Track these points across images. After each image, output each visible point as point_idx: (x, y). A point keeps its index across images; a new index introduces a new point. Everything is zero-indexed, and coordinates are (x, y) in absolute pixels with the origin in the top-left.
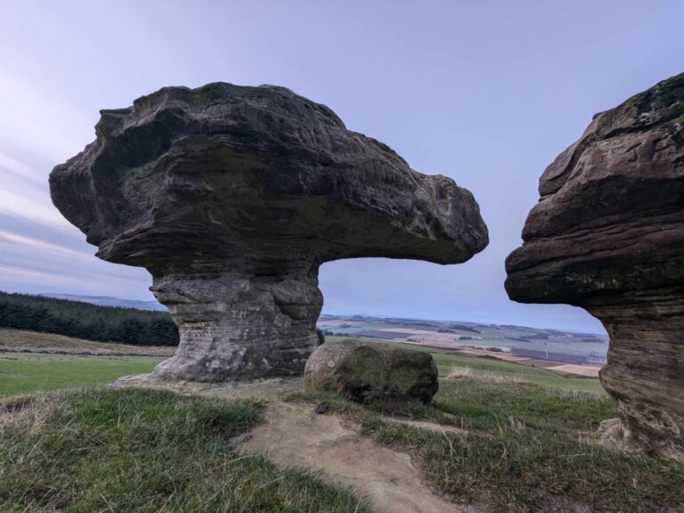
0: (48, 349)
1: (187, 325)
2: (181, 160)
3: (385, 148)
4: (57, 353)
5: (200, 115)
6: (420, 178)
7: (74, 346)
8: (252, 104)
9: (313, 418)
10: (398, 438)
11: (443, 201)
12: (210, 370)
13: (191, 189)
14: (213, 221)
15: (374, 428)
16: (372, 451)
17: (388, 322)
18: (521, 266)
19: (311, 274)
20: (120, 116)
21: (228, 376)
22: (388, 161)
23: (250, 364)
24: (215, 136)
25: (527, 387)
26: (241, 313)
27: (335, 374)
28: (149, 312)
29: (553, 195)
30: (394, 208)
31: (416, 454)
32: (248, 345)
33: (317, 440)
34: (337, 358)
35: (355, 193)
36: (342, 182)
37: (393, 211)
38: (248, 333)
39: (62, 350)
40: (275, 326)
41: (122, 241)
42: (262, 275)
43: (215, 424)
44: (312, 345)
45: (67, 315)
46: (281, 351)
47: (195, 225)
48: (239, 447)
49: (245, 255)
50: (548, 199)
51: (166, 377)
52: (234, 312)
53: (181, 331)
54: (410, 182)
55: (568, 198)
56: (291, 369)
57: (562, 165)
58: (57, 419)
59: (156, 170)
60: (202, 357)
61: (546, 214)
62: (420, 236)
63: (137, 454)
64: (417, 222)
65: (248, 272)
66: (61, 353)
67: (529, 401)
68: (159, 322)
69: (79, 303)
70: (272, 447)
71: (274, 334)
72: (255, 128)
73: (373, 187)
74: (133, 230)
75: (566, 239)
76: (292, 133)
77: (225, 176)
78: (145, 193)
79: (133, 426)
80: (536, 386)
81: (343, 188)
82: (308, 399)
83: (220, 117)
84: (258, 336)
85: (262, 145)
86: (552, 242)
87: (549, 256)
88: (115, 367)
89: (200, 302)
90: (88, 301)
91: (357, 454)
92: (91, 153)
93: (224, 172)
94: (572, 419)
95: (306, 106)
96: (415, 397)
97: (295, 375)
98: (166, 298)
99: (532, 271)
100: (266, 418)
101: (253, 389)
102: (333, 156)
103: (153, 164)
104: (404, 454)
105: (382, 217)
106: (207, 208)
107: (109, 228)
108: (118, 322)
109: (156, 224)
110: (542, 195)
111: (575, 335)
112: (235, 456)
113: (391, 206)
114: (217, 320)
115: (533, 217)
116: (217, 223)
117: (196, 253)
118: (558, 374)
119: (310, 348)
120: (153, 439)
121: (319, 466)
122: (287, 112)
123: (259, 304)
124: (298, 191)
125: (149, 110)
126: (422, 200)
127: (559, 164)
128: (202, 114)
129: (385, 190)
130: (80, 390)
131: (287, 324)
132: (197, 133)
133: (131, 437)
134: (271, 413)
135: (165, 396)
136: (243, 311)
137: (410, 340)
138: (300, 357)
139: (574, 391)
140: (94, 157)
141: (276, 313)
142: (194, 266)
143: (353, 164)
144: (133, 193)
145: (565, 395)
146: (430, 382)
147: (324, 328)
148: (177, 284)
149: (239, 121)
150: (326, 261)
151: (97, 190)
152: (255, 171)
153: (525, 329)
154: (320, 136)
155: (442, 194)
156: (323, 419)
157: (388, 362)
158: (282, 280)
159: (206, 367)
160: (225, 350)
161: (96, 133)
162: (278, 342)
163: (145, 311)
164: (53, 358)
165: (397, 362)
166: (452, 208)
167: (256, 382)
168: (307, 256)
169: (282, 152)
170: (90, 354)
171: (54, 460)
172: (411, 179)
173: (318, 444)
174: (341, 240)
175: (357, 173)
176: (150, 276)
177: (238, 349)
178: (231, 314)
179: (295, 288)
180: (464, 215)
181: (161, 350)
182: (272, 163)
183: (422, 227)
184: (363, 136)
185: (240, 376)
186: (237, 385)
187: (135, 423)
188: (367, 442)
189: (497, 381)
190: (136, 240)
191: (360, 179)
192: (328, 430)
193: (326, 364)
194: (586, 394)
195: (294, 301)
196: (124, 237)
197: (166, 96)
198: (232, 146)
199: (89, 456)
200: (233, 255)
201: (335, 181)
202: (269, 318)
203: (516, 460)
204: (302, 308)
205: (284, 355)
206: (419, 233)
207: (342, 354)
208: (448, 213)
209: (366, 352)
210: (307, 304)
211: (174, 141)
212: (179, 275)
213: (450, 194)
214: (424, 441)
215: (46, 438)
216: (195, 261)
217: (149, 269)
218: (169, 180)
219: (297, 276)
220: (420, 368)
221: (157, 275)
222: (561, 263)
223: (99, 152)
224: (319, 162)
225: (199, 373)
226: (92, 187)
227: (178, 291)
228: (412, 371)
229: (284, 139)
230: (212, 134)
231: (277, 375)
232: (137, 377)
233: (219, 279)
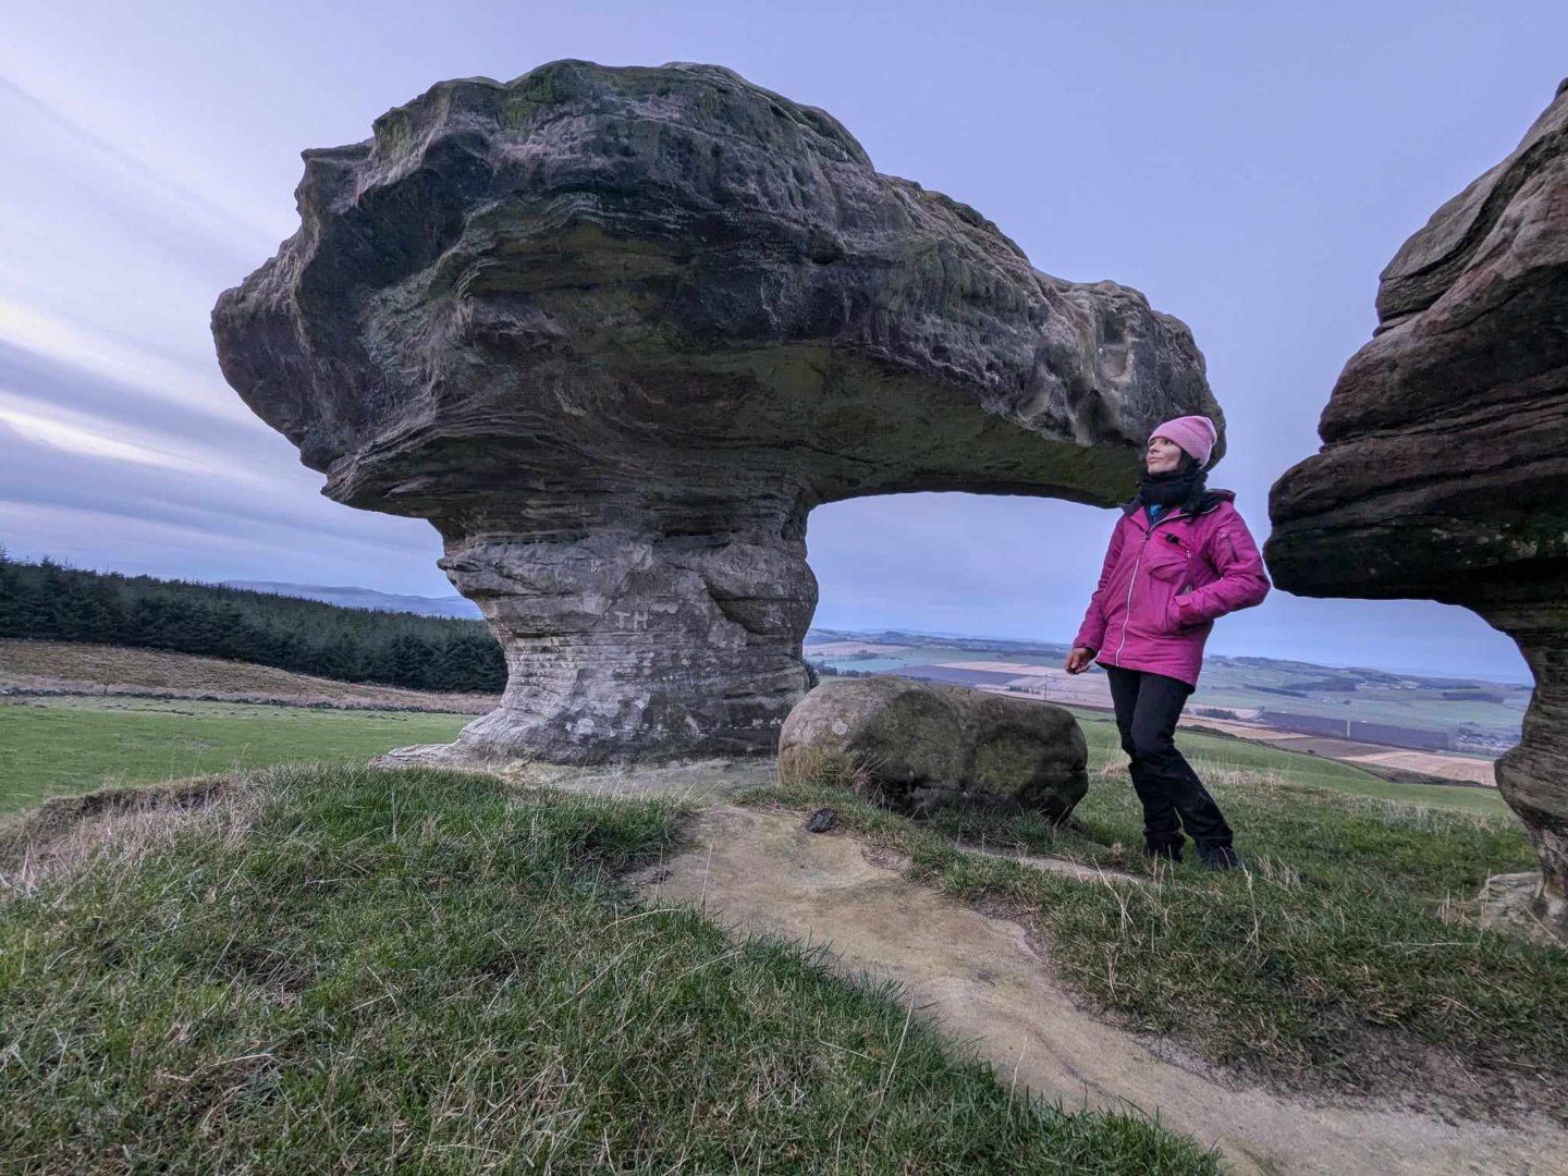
0: (249, 695)
1: (521, 643)
2: (485, 262)
3: (969, 216)
4: (267, 703)
5: (523, 147)
6: (1056, 293)
7: (299, 689)
8: (646, 111)
9: (800, 841)
10: (997, 888)
11: (1114, 347)
12: (575, 739)
13: (514, 332)
14: (566, 409)
15: (940, 867)
16: (935, 914)
17: (965, 647)
18: (1314, 505)
19: (791, 531)
20: (346, 163)
21: (613, 752)
22: (975, 247)
23: (659, 727)
24: (561, 199)
25: (1299, 797)
26: (637, 617)
27: (849, 748)
28: (442, 621)
29: (1419, 316)
30: (990, 367)
31: (1037, 925)
32: (655, 687)
33: (810, 886)
34: (853, 715)
35: (894, 331)
36: (863, 301)
37: (987, 374)
38: (654, 662)
39: (275, 697)
40: (711, 646)
41: (374, 458)
42: (678, 533)
43: (591, 844)
44: (794, 690)
45: (280, 627)
46: (725, 702)
47: (524, 419)
48: (643, 893)
49: (642, 488)
50: (1403, 328)
51: (484, 752)
52: (622, 615)
53: (510, 656)
54: (1031, 302)
55: (1462, 320)
56: (749, 740)
57: (1450, 233)
58: (272, 823)
59: (435, 289)
60: (556, 711)
61: (1393, 366)
62: (1053, 436)
63: (436, 895)
64: (1045, 402)
65: (648, 526)
66: (275, 702)
67: (1303, 826)
68: (464, 643)
69: (299, 602)
70: (714, 897)
71: (709, 664)
72: (654, 175)
73: (940, 315)
74: (396, 433)
75: (1441, 430)
76: (741, 182)
77: (587, 299)
78: (413, 346)
79: (423, 842)
80: (1321, 794)
81: (866, 319)
82: (789, 801)
83: (571, 149)
84: (676, 667)
85: (670, 218)
86: (1403, 441)
87: (1388, 478)
88: (382, 733)
89: (545, 593)
90: (318, 597)
91: (902, 918)
92: (292, 259)
93: (586, 288)
94: (1410, 872)
95: (775, 110)
96: (1031, 806)
97: (757, 753)
98: (474, 585)
99: (1339, 517)
100: (700, 837)
101: (666, 779)
102: (842, 239)
103: (427, 276)
104: (1009, 924)
105: (960, 390)
106: (551, 378)
107: (347, 431)
108: (380, 643)
109: (443, 418)
110: (1384, 318)
111: (1426, 684)
112: (636, 909)
113: (983, 363)
114: (584, 633)
115: (1355, 378)
116: (575, 412)
117: (533, 484)
118: (1373, 772)
119: (790, 696)
120: (466, 868)
121: (819, 939)
122: (730, 130)
123: (675, 598)
124: (757, 328)
125: (408, 142)
126: (1062, 347)
127: (1440, 232)
128: (529, 145)
129: (967, 322)
130: (315, 769)
131: (738, 643)
132: (519, 193)
133: (420, 862)
134: (709, 828)
135: (485, 786)
136: (641, 614)
137: (1012, 689)
138: (768, 715)
139: (1419, 808)
140: (299, 266)
141: (713, 618)
142: (531, 513)
143: (891, 258)
144: (388, 347)
145: (1395, 817)
146: (1068, 775)
147: (818, 660)
148: (495, 554)
149: (618, 158)
150: (824, 502)
151: (314, 343)
152: (654, 283)
153: (1296, 667)
154: (810, 189)
155: (1111, 330)
156: (826, 844)
157: (971, 727)
158: (725, 545)
159: (567, 732)
160: (605, 696)
161: (299, 209)
162: (719, 682)
163: (433, 618)
164: (260, 713)
165: (991, 727)
166: (1136, 367)
167: (674, 767)
168: (780, 489)
169: (720, 232)
170: (331, 706)
171: (275, 900)
172: (1034, 293)
173: (813, 893)
174: (859, 450)
175: (900, 280)
176: (438, 537)
177: (632, 695)
178: (615, 619)
179: (753, 562)
180: (1166, 382)
181: (472, 701)
182: (694, 262)
183: (1057, 413)
184: (916, 186)
185: (638, 752)
186: (632, 770)
187: (428, 835)
188: (923, 896)
189: (1226, 782)
190: (403, 456)
191: (909, 294)
192: (834, 866)
193: (828, 728)
194: (1448, 815)
195: (752, 592)
196: (377, 449)
197: (444, 102)
198: (602, 222)
199: (341, 896)
200: (612, 488)
201: (847, 303)
202: (698, 629)
203: (1280, 947)
204: (772, 608)
205: (732, 709)
206: (1052, 428)
207: (865, 708)
208: (1126, 378)
209: (918, 703)
210: (781, 600)
211: (470, 217)
212: (499, 534)
213: (1132, 330)
214: (1058, 898)
215: (254, 857)
216: (531, 502)
217: (434, 521)
218: (463, 313)
219: (757, 534)
220: (1045, 743)
221: (453, 533)
222: (1421, 495)
223: (310, 254)
224: (808, 256)
225: (552, 744)
226: (303, 341)
227: (499, 568)
228: (1025, 748)
229: (725, 198)
230: (553, 194)
231: (717, 753)
232: (427, 750)
233: (585, 543)
